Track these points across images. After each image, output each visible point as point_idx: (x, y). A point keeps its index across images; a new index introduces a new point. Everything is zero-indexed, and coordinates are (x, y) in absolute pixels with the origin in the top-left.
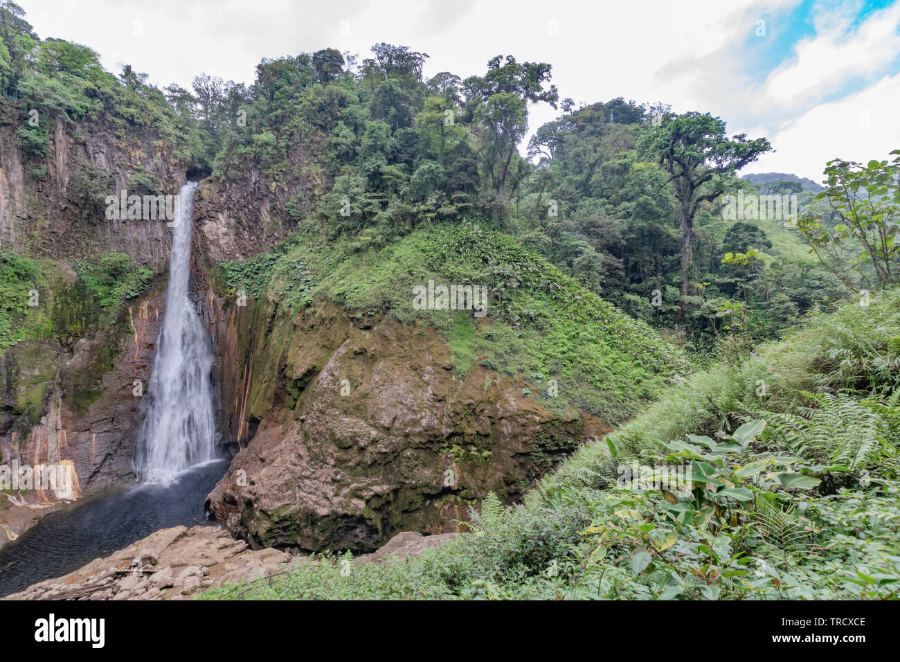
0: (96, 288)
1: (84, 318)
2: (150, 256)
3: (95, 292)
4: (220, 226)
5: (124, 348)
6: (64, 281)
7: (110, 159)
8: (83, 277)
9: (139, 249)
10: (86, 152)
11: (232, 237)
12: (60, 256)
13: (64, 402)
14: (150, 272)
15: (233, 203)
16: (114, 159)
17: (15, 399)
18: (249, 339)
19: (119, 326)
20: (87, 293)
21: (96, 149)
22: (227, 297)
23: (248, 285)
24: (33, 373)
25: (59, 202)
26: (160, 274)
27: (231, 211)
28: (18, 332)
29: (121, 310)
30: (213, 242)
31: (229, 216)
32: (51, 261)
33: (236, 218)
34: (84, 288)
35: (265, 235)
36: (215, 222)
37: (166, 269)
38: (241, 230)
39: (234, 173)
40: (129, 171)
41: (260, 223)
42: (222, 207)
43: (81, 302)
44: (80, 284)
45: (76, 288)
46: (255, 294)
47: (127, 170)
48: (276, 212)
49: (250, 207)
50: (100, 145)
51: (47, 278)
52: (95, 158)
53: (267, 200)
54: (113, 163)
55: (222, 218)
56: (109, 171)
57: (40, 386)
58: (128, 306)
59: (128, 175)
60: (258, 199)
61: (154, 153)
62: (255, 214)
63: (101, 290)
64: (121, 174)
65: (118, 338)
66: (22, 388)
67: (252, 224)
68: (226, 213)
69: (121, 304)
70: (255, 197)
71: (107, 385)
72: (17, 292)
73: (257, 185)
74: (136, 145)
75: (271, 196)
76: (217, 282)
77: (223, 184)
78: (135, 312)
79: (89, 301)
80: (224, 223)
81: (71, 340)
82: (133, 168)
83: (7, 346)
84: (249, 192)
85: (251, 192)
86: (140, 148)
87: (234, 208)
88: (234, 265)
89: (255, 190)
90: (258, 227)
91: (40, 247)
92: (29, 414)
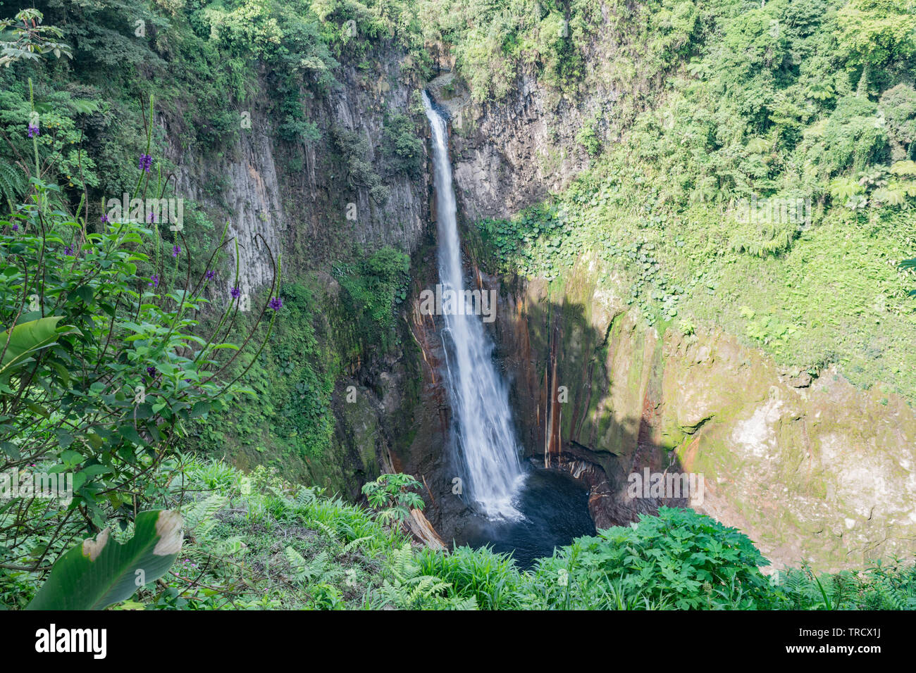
0: (362, 296)
1: (360, 339)
2: (401, 233)
3: (363, 302)
4: (477, 168)
5: (422, 374)
6: (329, 296)
7: (353, 110)
8: (346, 285)
9: (388, 229)
10: (326, 106)
11: (495, 185)
12: (316, 263)
13: (391, 450)
14: (407, 257)
15: (497, 133)
16: (358, 106)
17: (360, 461)
18: (546, 336)
19: (406, 344)
20: (355, 306)
21: (337, 96)
22: (499, 274)
23: (529, 258)
24: (363, 428)
25: (310, 193)
26: (413, 253)
27: (495, 146)
28: (323, 381)
29: (399, 322)
30: (468, 195)
31: (492, 154)
32: (312, 274)
33: (500, 155)
34: (350, 299)
35: (540, 175)
36: (471, 163)
37: (418, 246)
38: (507, 172)
39: (502, 88)
40: (373, 119)
41: (533, 158)
42: (484, 141)
43: (352, 319)
44: (345, 295)
45: (343, 302)
46: (546, 273)
47: (371, 116)
48: (557, 139)
49: (520, 134)
50: (339, 89)
51: (316, 299)
52: (336, 112)
53: (544, 122)
54: (356, 113)
55: (481, 158)
56: (352, 126)
57: (370, 440)
58: (401, 313)
59: (372, 125)
60: (530, 121)
61: (399, 79)
62: (526, 146)
63: (368, 297)
64: (365, 127)
65: (413, 362)
66: (361, 448)
67: (522, 161)
68: (486, 150)
69: (395, 313)
70: (525, 119)
71: (420, 420)
72: (302, 329)
73: (529, 98)
74: (375, 72)
75: (551, 115)
76: (480, 253)
77: (484, 105)
78: (410, 320)
79: (360, 316)
80: (484, 164)
81: (353, 367)
82: (376, 112)
83: (328, 403)
84: (518, 112)
85: (521, 112)
86: (380, 75)
87: (498, 141)
88: (500, 226)
89: (525, 106)
90: (530, 166)
91: (302, 261)
92: (371, 471)
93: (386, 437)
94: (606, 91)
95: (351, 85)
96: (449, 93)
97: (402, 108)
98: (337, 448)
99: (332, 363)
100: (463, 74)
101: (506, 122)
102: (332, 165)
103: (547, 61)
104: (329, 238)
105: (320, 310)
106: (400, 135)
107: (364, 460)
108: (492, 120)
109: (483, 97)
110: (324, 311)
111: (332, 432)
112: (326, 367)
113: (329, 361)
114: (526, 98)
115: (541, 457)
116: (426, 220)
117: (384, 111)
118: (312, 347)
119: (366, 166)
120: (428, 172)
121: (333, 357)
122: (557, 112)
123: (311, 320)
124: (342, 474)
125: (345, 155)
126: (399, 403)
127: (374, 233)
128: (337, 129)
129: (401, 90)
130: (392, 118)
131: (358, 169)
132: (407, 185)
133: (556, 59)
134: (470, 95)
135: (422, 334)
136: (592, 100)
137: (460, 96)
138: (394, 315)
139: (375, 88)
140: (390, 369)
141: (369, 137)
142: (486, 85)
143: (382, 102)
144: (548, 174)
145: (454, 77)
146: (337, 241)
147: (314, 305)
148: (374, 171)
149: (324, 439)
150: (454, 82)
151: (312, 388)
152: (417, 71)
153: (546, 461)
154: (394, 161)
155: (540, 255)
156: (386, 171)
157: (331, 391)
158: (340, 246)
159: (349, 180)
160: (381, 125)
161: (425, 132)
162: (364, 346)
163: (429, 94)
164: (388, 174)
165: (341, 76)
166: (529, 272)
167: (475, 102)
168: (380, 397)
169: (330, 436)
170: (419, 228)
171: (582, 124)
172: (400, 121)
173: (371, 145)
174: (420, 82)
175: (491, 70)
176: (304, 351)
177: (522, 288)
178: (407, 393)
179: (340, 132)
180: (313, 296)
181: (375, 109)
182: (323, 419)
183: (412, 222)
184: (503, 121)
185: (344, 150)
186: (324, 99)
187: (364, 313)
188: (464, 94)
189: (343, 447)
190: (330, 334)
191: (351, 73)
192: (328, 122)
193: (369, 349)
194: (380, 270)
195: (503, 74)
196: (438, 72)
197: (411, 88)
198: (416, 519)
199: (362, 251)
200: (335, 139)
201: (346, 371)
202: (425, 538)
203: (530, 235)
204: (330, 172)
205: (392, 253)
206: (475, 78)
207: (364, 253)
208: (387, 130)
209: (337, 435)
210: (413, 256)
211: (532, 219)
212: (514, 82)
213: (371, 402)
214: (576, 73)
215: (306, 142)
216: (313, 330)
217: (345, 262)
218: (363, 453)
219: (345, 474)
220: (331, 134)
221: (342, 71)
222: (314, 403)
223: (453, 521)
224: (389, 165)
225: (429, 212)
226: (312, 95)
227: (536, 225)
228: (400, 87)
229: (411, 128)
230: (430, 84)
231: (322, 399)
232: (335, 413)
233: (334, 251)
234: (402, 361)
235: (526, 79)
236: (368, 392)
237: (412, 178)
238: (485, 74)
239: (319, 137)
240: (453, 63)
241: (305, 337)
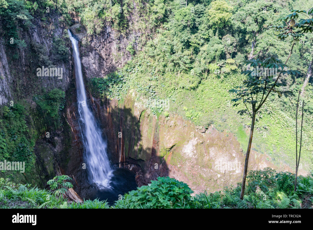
0: (46, 108)
1: (46, 125)
2: (61, 83)
3: (47, 110)
4: (90, 59)
5: (71, 136)
6: (32, 108)
7: (40, 35)
8: (39, 104)
10: (28, 34)
11: (98, 65)
12: (26, 96)
13: (60, 166)
14: (64, 92)
15: (97, 46)
16: (42, 35)
17: (47, 172)
18: (118, 120)
19: (64, 126)
20: (43, 112)
21: (33, 30)
22: (100, 98)
23: (111, 92)
24: (48, 159)
25: (22, 68)
26: (66, 91)
27: (97, 51)
28: (30, 142)
29: (61, 117)
30: (87, 69)
31: (96, 54)
32: (24, 100)
33: (99, 54)
34: (41, 109)
35: (114, 62)
36: (88, 57)
37: (68, 88)
38: (102, 61)
39: (99, 30)
40: (48, 40)
41: (111, 56)
42: (92, 49)
43: (42, 117)
44: (38, 108)
45: (38, 110)
46: (117, 97)
47: (47, 39)
48: (119, 49)
49: (106, 47)
50: (34, 27)
51: (26, 110)
52: (33, 36)
53: (115, 43)
54: (41, 37)
55: (92, 55)
56: (39, 42)
57: (51, 163)
58: (62, 114)
59: (48, 42)
60: (110, 42)
61: (59, 25)
62: (108, 51)
63: (49, 109)
64: (45, 42)
65: (68, 132)
66: (47, 167)
67: (107, 57)
68: (94, 52)
69: (60, 114)
70: (108, 41)
71: (71, 154)
72: (21, 122)
73: (109, 34)
74: (49, 22)
75: (117, 40)
76: (92, 90)
77: (92, 36)
78: (66, 116)
79: (45, 115)
80: (93, 58)
81: (43, 136)
82: (50, 37)
83: (33, 150)
84: (105, 39)
85: (106, 39)
86: (50, 23)
87: (98, 49)
88: (100, 80)
89: (108, 37)
90: (110, 58)
91: (20, 95)
92: (52, 176)
93: (57, 162)
94: (136, 33)
95: (39, 26)
96: (79, 31)
97: (60, 36)
98: (37, 168)
99: (34, 134)
100: (84, 24)
101: (101, 42)
102: (32, 57)
103: (115, 21)
104: (31, 85)
105: (28, 114)
106: (59, 46)
107: (49, 171)
108: (95, 42)
109: (92, 33)
110: (30, 114)
111: (35, 162)
112: (31, 136)
113: (32, 134)
114: (108, 34)
115: (118, 164)
116: (71, 78)
117: (53, 37)
118: (25, 129)
119: (46, 58)
120: (71, 60)
121: (34, 132)
122: (119, 39)
123: (25, 118)
124: (39, 178)
125: (37, 53)
126: (62, 148)
127: (50, 84)
128: (34, 43)
129: (59, 29)
130: (56, 39)
131: (43, 59)
132: (63, 65)
133: (118, 21)
134: (87, 32)
135: (71, 121)
136: (132, 35)
137: (83, 32)
138: (59, 115)
139: (49, 28)
140: (58, 136)
141: (47, 46)
142: (92, 28)
143: (52, 33)
144: (117, 62)
145: (80, 25)
146: (34, 87)
147: (26, 112)
148: (49, 59)
149: (31, 165)
150: (80, 27)
151: (25, 145)
152: (65, 22)
153: (120, 165)
154: (58, 56)
155: (115, 91)
156: (54, 59)
157: (34, 146)
158: (36, 88)
159: (39, 63)
160: (52, 42)
161: (69, 45)
162: (47, 127)
163: (71, 31)
164: (55, 61)
165: (34, 22)
166: (111, 97)
167: (89, 35)
168: (55, 147)
169: (34, 163)
170: (69, 81)
171: (128, 44)
172: (59, 41)
173: (48, 50)
174: (67, 26)
175: (94, 23)
176: (22, 130)
177: (109, 102)
178: (66, 144)
179: (34, 44)
180: (25, 109)
181: (49, 36)
182: (31, 157)
183: (65, 79)
184: (99, 42)
185: (36, 51)
186: (28, 31)
187: (47, 114)
188: (84, 31)
189: (40, 167)
190: (33, 123)
191: (39, 21)
192: (29, 40)
193: (50, 128)
194: (53, 97)
195: (99, 25)
196: (74, 23)
197: (63, 28)
198: (71, 192)
199: (45, 90)
200: (33, 47)
201: (40, 137)
202: (74, 199)
203: (111, 83)
204: (31, 60)
205: (58, 91)
206: (88, 26)
207: (46, 91)
208: (54, 44)
209: (37, 163)
210: (66, 92)
211: (112, 78)
212: (103, 28)
213: (51, 149)
214: (125, 26)
215: (20, 48)
216: (25, 122)
217: (38, 95)
218: (48, 169)
219: (41, 178)
220: (31, 45)
221: (35, 21)
222: (26, 151)
223: (85, 191)
224: (55, 57)
225: (72, 75)
226: (22, 29)
227: (113, 80)
228: (59, 28)
229: (64, 43)
230: (71, 27)
231: (30, 149)
232: (36, 154)
233: (34, 91)
234: (63, 132)
235: (107, 27)
236: (49, 145)
237: (65, 62)
238: (92, 25)
239: (26, 46)
240: (80, 20)
241: (22, 125)
